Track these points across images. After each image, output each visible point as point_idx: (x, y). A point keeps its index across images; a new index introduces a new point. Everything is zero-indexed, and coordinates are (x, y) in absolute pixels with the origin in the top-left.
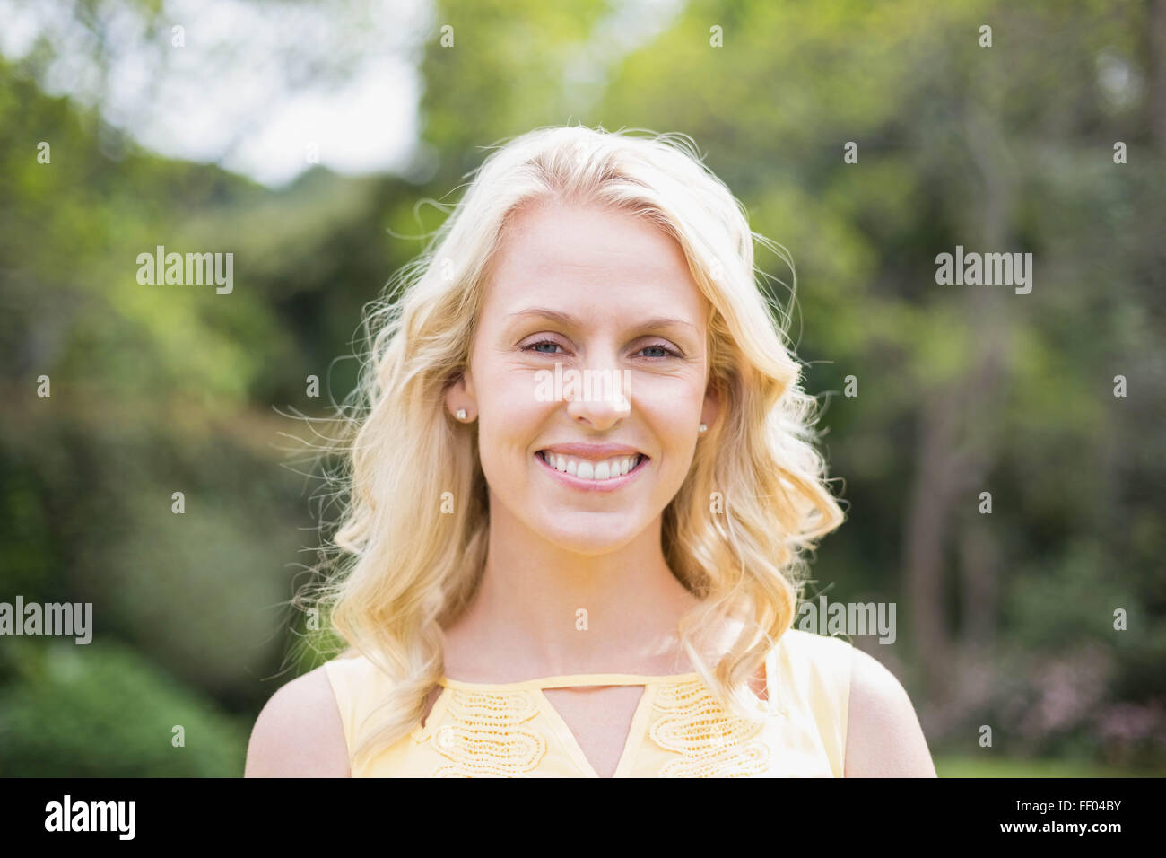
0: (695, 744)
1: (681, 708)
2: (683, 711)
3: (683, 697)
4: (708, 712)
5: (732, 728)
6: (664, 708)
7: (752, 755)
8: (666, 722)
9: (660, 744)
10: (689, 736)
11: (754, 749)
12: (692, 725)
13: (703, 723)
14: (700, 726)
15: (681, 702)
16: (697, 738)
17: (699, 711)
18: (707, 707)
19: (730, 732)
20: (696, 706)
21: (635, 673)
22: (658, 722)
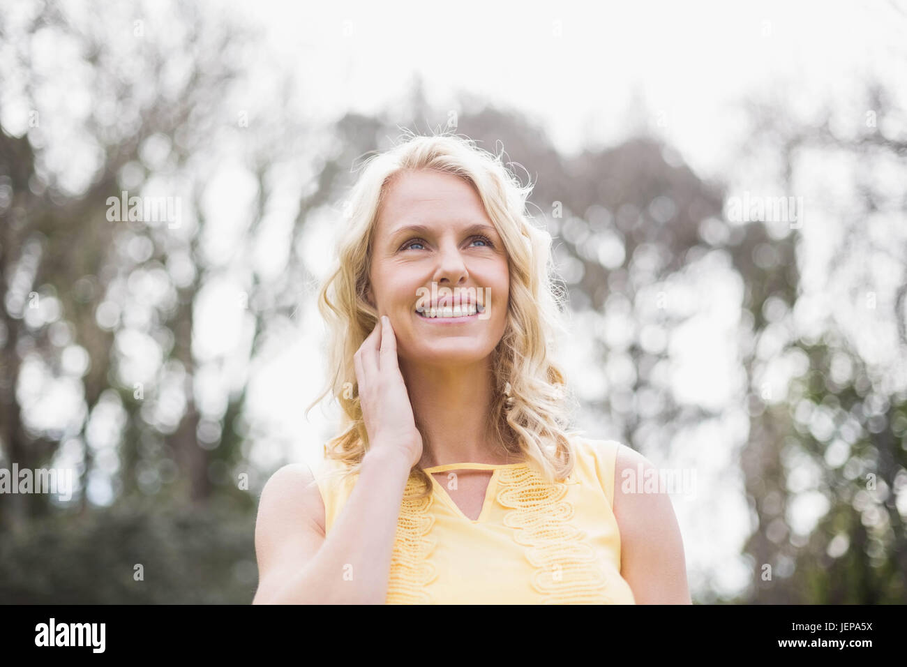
0: (525, 504)
1: (516, 482)
2: (517, 484)
3: (517, 476)
4: (533, 484)
5: (548, 495)
6: (505, 483)
7: (561, 510)
8: (507, 491)
9: (503, 504)
10: (521, 499)
11: (562, 507)
12: (523, 492)
13: (529, 491)
14: (527, 493)
15: (516, 479)
16: (526, 500)
17: (527, 484)
18: (532, 481)
19: (547, 497)
20: (525, 481)
21: (487, 463)
22: (502, 492)
